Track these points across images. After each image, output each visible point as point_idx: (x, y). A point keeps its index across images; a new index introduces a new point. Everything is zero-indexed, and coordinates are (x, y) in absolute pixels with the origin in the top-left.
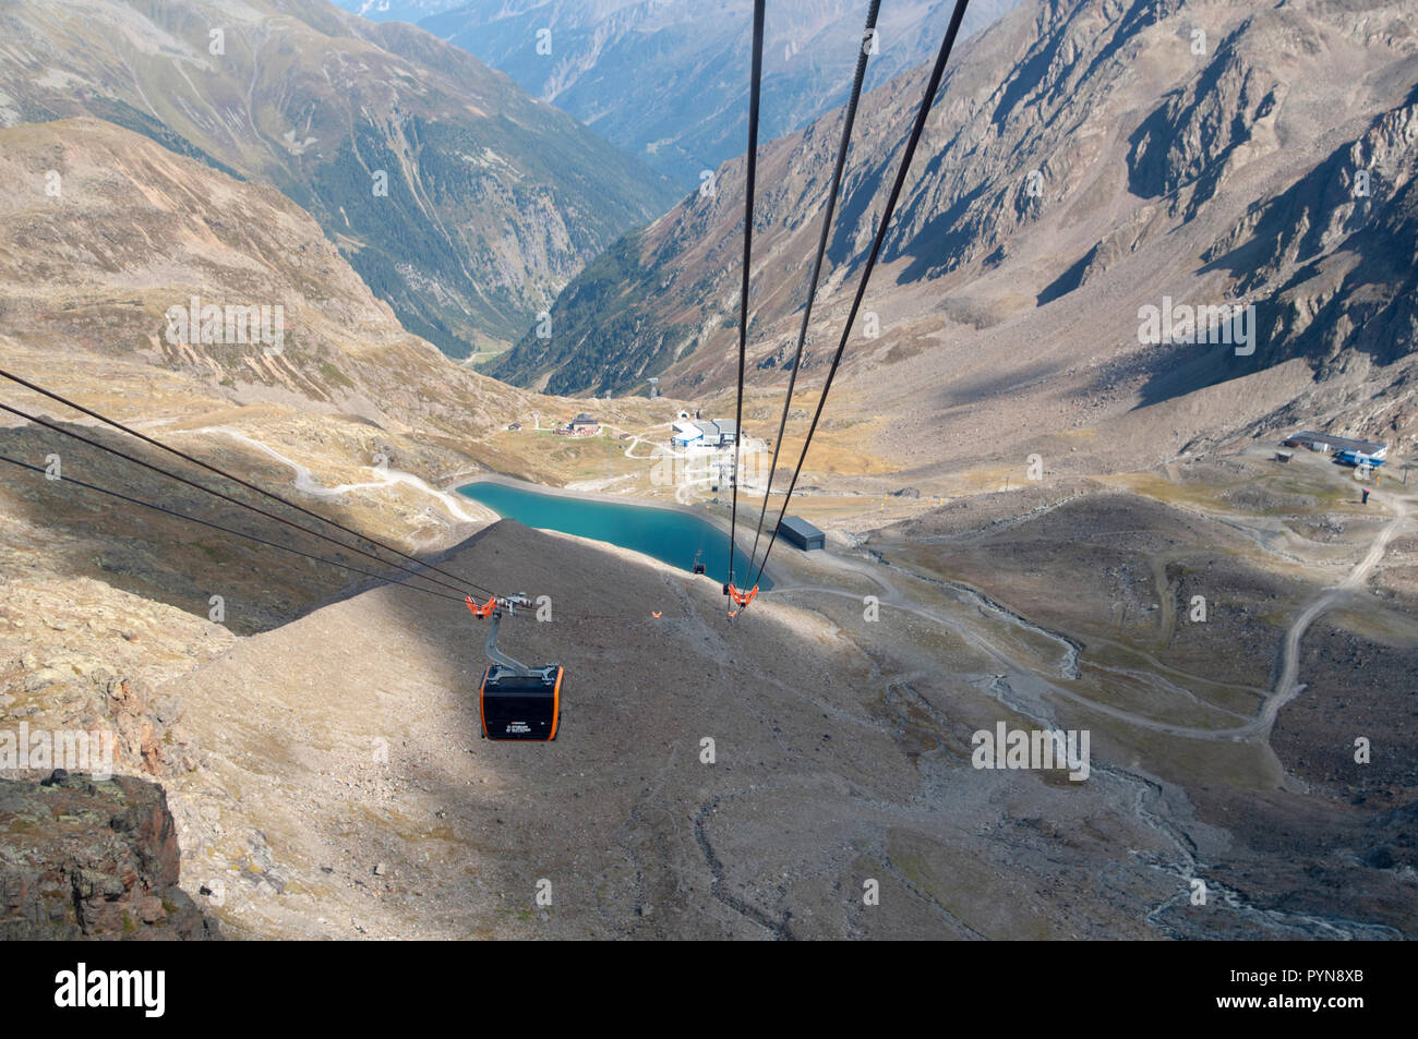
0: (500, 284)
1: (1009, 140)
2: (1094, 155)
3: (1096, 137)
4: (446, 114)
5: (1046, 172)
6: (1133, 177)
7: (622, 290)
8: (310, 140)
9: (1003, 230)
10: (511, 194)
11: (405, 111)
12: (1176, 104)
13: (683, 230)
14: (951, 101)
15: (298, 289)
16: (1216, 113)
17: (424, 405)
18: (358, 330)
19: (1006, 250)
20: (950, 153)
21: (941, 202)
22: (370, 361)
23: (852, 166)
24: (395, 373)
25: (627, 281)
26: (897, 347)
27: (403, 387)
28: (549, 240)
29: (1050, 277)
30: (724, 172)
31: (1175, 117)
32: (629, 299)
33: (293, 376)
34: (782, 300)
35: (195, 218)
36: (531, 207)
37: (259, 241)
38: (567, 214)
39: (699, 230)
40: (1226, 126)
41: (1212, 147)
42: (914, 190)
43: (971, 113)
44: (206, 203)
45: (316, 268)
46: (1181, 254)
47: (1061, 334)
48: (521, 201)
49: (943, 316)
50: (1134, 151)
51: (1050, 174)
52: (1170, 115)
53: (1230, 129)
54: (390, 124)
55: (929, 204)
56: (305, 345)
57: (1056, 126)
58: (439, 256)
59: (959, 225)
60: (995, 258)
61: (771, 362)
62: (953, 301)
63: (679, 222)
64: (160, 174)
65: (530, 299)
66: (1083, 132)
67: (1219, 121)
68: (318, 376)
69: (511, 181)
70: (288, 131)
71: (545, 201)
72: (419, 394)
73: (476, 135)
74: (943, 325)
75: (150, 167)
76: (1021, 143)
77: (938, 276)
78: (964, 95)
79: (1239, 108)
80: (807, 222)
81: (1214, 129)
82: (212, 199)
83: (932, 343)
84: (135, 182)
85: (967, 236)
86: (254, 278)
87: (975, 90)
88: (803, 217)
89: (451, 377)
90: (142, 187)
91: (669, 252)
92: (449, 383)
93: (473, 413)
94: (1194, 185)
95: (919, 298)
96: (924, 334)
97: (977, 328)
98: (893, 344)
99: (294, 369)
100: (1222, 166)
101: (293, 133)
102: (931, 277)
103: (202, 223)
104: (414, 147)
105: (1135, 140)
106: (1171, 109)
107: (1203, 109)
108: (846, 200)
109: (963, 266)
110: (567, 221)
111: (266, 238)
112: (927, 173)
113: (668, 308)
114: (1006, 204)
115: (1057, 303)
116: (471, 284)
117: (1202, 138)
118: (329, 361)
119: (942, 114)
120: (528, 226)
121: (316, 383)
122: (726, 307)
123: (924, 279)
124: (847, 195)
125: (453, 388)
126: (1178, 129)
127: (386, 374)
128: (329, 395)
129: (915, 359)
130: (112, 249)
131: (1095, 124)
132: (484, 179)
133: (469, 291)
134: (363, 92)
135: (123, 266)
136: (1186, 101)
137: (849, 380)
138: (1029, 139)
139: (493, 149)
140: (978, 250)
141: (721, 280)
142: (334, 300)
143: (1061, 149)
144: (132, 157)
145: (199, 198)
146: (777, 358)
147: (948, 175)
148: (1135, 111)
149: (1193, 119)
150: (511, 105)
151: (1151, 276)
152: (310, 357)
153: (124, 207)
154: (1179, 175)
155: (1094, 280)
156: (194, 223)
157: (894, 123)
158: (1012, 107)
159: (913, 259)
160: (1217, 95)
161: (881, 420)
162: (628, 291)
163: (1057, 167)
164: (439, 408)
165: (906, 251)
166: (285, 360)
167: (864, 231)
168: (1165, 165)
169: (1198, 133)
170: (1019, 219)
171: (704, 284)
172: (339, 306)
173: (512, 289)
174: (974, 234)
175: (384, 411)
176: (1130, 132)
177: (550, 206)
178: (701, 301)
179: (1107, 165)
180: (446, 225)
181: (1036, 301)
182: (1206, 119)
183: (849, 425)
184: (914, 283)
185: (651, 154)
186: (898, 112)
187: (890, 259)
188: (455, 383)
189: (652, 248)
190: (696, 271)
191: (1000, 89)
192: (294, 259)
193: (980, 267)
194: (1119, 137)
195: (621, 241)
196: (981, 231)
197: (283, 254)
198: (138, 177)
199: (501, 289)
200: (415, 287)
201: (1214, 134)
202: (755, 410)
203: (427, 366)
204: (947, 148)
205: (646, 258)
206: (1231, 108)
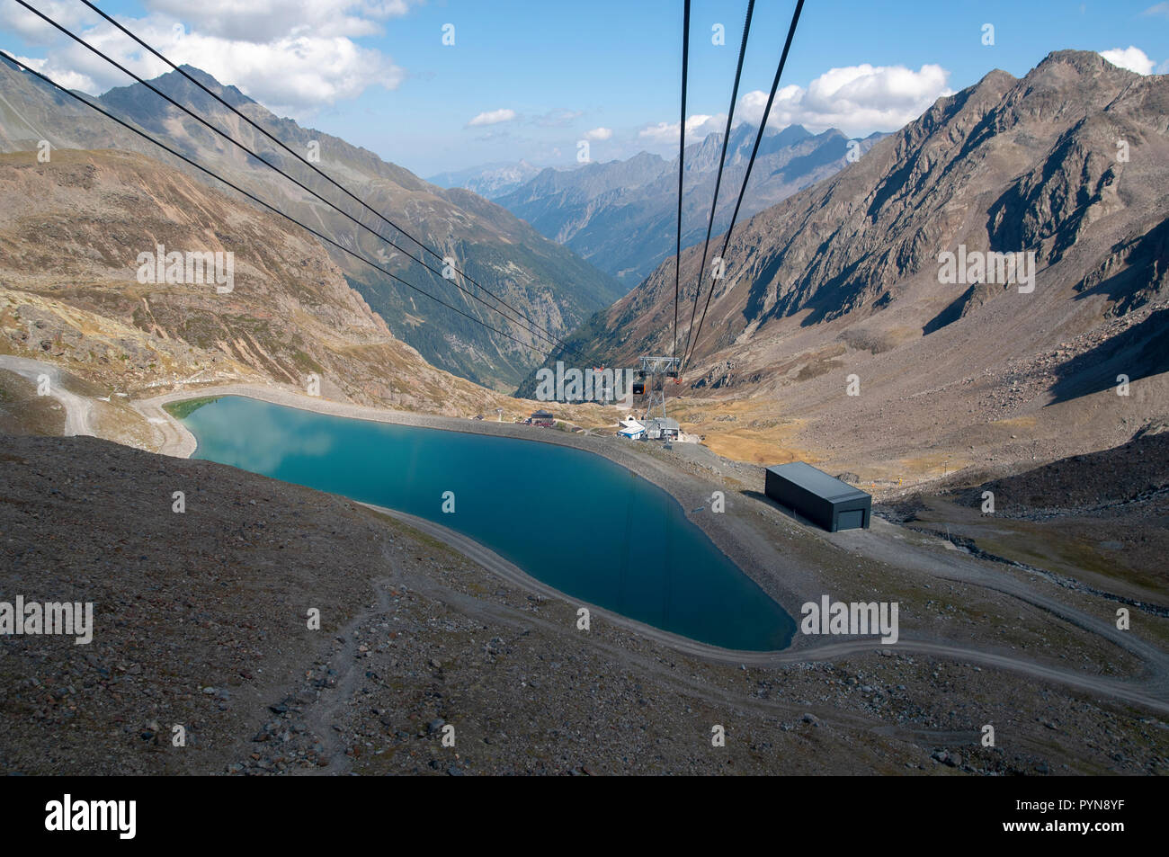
0: (515, 349)
1: (882, 224)
2: (959, 224)
3: (960, 211)
4: (484, 240)
5: (922, 237)
6: (993, 239)
7: (593, 346)
8: (393, 255)
9: (888, 281)
10: (524, 291)
11: (457, 237)
12: (1027, 183)
13: (638, 303)
14: (834, 205)
15: (294, 295)
16: (1063, 187)
17: (395, 395)
18: (346, 332)
19: (892, 295)
20: (835, 240)
21: (831, 271)
22: (348, 355)
23: (760, 253)
24: (371, 367)
25: (597, 340)
26: (807, 367)
27: (375, 379)
28: (549, 321)
29: (933, 313)
30: (667, 264)
31: (1026, 193)
32: (598, 351)
33: (263, 359)
34: (709, 346)
35: (207, 232)
36: (538, 299)
37: (264, 255)
38: (561, 305)
39: (648, 303)
40: (1072, 195)
41: (1061, 213)
42: (808, 267)
43: (849, 212)
44: (220, 221)
45: (314, 280)
46: (1055, 287)
47: (952, 352)
48: (531, 295)
49: (844, 344)
50: (992, 220)
51: (925, 238)
52: (1022, 192)
53: (1075, 198)
54: (446, 245)
55: (821, 273)
56: (280, 334)
57: (924, 206)
58: (474, 329)
59: (851, 280)
60: (884, 301)
61: (702, 383)
62: (852, 333)
63: (635, 299)
64: (182, 196)
65: (535, 360)
66: (950, 207)
67: (1066, 192)
68: (289, 361)
69: (525, 283)
70: (380, 249)
71: (547, 296)
72: (392, 386)
73: (503, 255)
74: (844, 351)
75: (173, 190)
76: (895, 222)
77: (836, 317)
78: (844, 200)
79: (1082, 183)
80: (727, 292)
81: (1062, 199)
82: (228, 220)
83: (835, 364)
84: (156, 200)
85: (858, 287)
86: (251, 282)
87: (852, 197)
88: (725, 288)
89: (426, 375)
90: (162, 205)
91: (627, 318)
92: (423, 380)
93: (441, 405)
94: (1054, 237)
95: (821, 333)
96: (829, 358)
97: (873, 353)
98: (804, 365)
99: (266, 354)
100: (1080, 221)
101: (383, 250)
102: (829, 320)
103: (213, 236)
104: (461, 260)
105: (993, 211)
106: (1022, 187)
107: (1051, 184)
108: (756, 276)
109: (856, 309)
110: (562, 309)
111: (271, 253)
112: (817, 254)
113: (625, 355)
114: (890, 262)
115: (943, 331)
116: (495, 350)
117: (1052, 207)
118: (303, 349)
119: (828, 213)
120: (535, 312)
121: (286, 368)
122: (667, 353)
123: (823, 322)
124: (757, 272)
125: (426, 384)
126: (1030, 200)
127: (362, 368)
128: (296, 378)
129: (822, 377)
130: (119, 249)
131: (958, 202)
132: (507, 281)
133: (494, 353)
134: (430, 224)
135: (126, 264)
136: (1035, 181)
137: (767, 393)
138: (902, 219)
139: (514, 263)
140: (868, 297)
141: (664, 333)
142: (325, 306)
143: (932, 220)
144: (158, 181)
145: (214, 217)
146: (707, 380)
147: (836, 252)
148: (990, 192)
149: (1043, 192)
150: (530, 240)
151: (1029, 304)
152: (284, 345)
153: (140, 217)
154: (1033, 235)
155: (973, 312)
156: (205, 235)
157: (790, 223)
158: (882, 204)
159: (812, 311)
160: (1063, 174)
161: (801, 422)
162: (597, 346)
163: (930, 233)
164: (409, 399)
165: (805, 306)
166: (258, 346)
167: (770, 296)
168: (1021, 228)
169: (1048, 202)
170: (900, 273)
171: (652, 338)
172: (330, 311)
173: (523, 353)
174: (864, 285)
175: (350, 396)
176: (987, 207)
177: (550, 299)
178: (649, 349)
179: (971, 231)
180: (480, 310)
181: (922, 332)
182: (1054, 192)
183: (773, 425)
184: (815, 325)
185: (621, 278)
186: (794, 216)
187: (791, 313)
188: (429, 380)
189: (616, 317)
190: (646, 328)
191: (872, 193)
192: (294, 271)
193: (870, 310)
194: (979, 211)
195: (595, 315)
196: (869, 282)
197: (284, 266)
198: (160, 196)
199: (515, 353)
200: (456, 350)
201: (1062, 202)
202: (691, 416)
203: (405, 365)
204: (832, 237)
205: (610, 324)
206: (1075, 183)
